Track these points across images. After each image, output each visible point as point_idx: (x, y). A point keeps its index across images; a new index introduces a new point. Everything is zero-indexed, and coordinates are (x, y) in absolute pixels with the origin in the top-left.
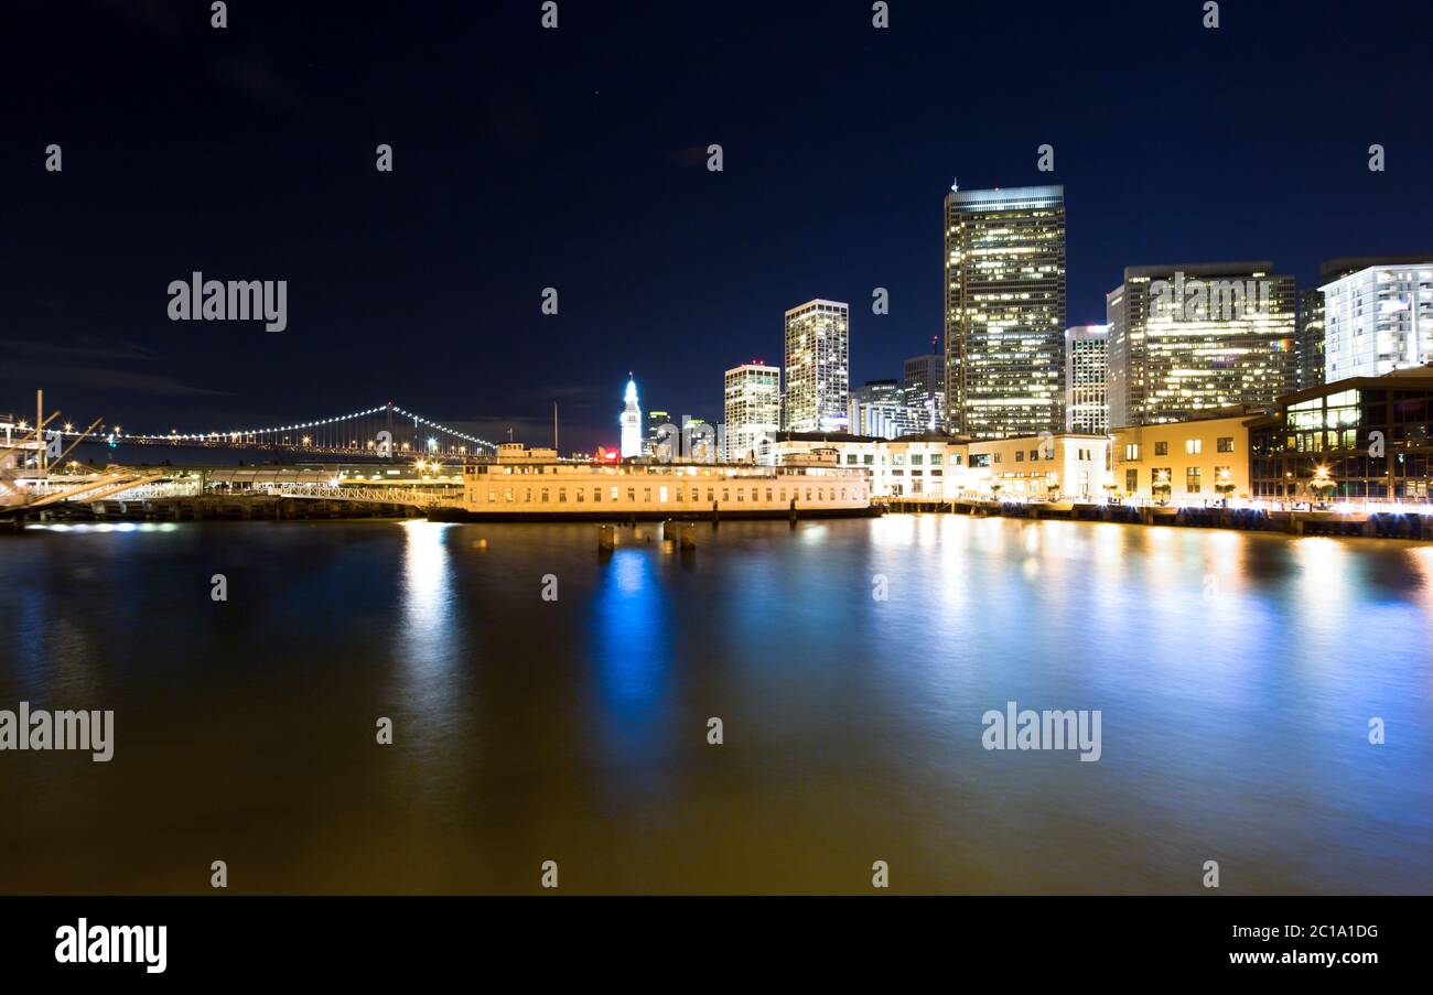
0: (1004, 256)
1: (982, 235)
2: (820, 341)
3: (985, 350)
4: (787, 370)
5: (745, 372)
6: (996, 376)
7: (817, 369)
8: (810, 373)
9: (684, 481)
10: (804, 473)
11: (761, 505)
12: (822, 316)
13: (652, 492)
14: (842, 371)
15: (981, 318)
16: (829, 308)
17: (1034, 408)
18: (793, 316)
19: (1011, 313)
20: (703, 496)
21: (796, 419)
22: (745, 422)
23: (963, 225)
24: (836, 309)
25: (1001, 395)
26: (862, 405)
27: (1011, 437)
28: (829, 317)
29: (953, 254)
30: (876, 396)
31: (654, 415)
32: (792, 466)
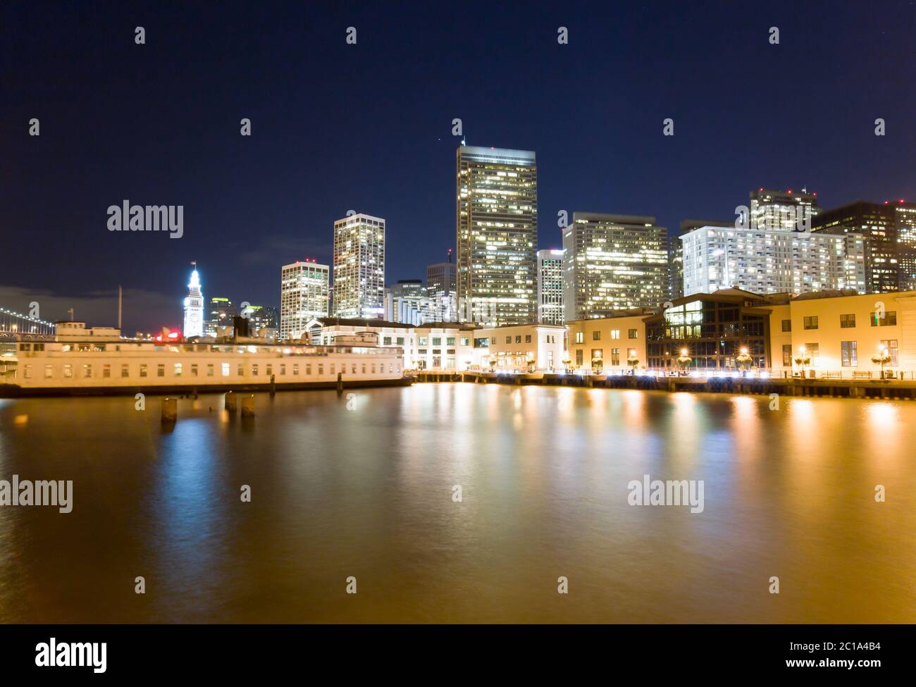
0: (497, 195)
1: (482, 179)
2: (362, 247)
3: (485, 262)
4: (335, 268)
5: (299, 268)
6: (492, 281)
7: (359, 269)
8: (354, 272)
9: (246, 358)
10: (350, 351)
11: (314, 378)
12: (364, 227)
13: (214, 368)
14: (380, 272)
15: (482, 238)
16: (370, 222)
17: (517, 305)
18: (341, 225)
19: (502, 236)
20: (262, 370)
21: (342, 308)
22: (298, 309)
23: (470, 170)
24: (376, 223)
25: (495, 295)
26: (395, 298)
27: (503, 326)
28: (370, 229)
29: (462, 190)
30: (406, 292)
31: (216, 300)
32: (342, 346)
